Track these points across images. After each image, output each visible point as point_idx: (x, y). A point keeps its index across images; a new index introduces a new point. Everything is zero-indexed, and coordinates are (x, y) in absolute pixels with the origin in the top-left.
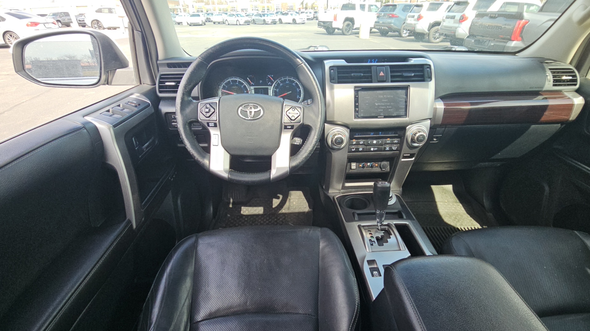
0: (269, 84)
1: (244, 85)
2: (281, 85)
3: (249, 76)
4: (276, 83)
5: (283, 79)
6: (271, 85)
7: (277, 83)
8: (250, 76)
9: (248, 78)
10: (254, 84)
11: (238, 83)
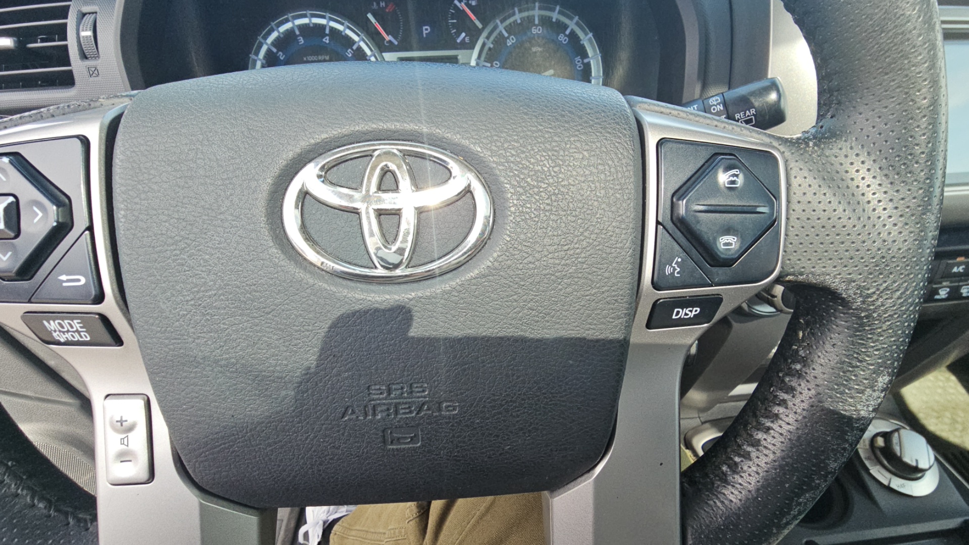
0: (459, 41)
1: (355, 47)
2: (509, 43)
3: (375, 6)
4: (488, 38)
5: (518, 17)
6: (471, 47)
7: (492, 38)
8: (378, 4)
9: (370, 16)
10: (396, 43)
11: (328, 38)
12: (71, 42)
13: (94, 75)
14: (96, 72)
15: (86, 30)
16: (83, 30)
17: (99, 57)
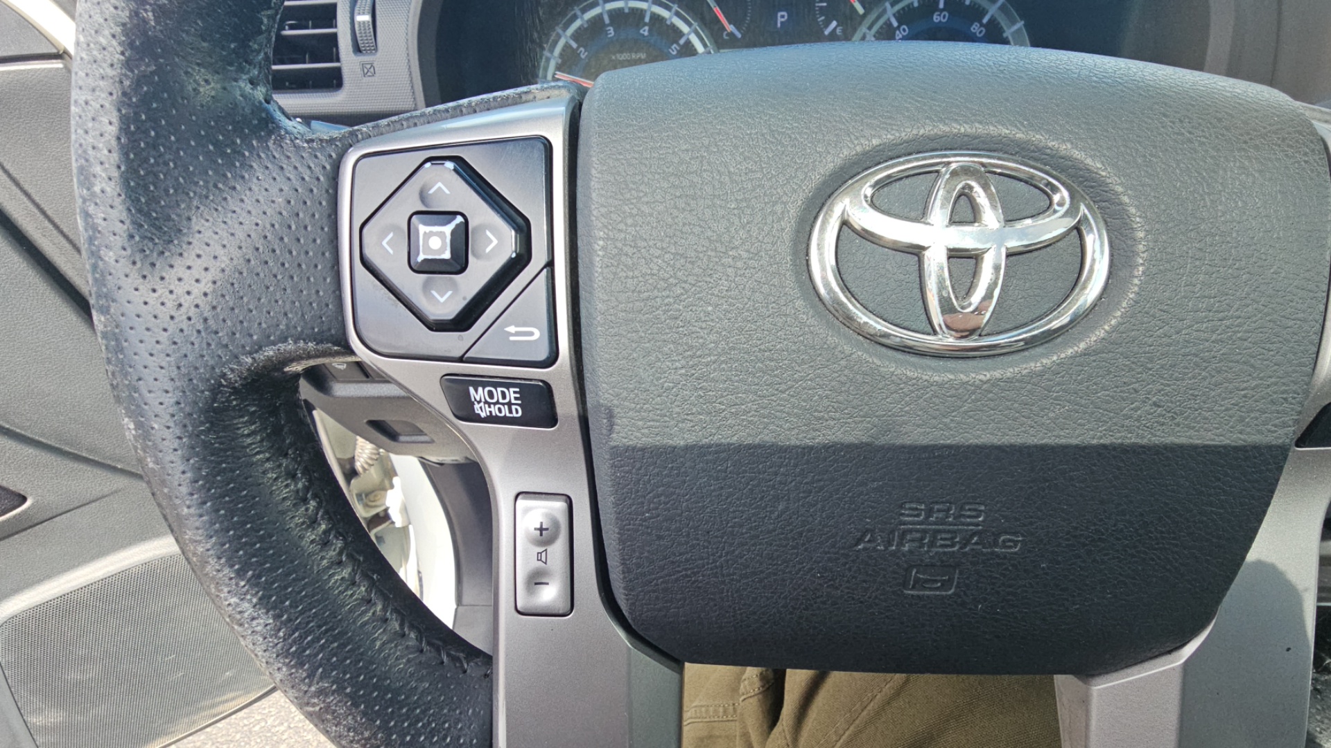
0: (827, 32)
1: (682, 41)
4: (868, 28)
6: (848, 38)
10: (739, 36)
11: (647, 28)
12: (342, 29)
13: (369, 74)
14: (372, 70)
15: (364, 14)
16: (359, 14)
17: (376, 49)
